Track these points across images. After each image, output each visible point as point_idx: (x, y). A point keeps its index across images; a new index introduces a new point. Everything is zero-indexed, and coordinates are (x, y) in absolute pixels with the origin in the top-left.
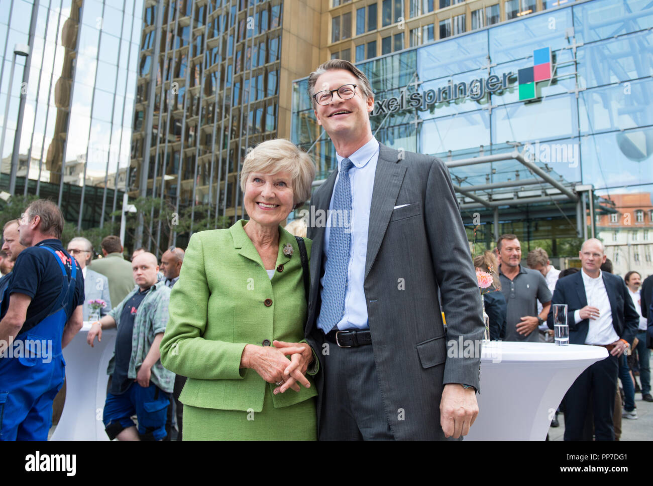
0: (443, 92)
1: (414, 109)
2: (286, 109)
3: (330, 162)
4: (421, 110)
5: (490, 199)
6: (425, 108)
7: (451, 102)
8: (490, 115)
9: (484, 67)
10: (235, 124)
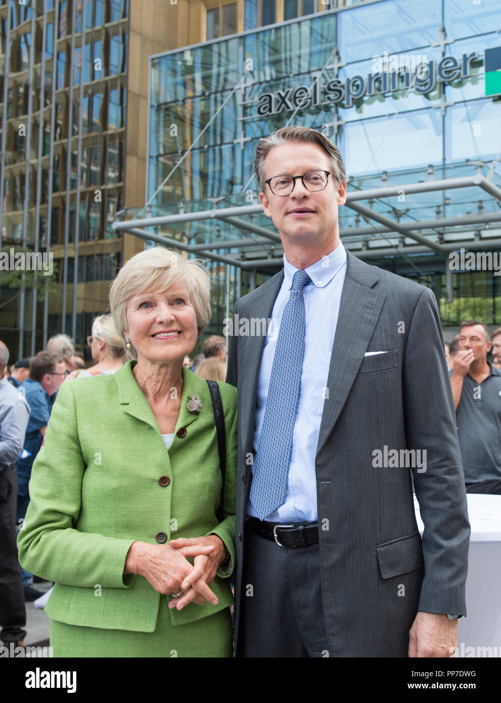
0: (377, 80)
1: (332, 105)
2: (139, 96)
3: (207, 181)
4: (343, 107)
5: (442, 240)
6: (348, 103)
7: (387, 95)
8: (444, 116)
9: (436, 44)
10: (61, 116)
